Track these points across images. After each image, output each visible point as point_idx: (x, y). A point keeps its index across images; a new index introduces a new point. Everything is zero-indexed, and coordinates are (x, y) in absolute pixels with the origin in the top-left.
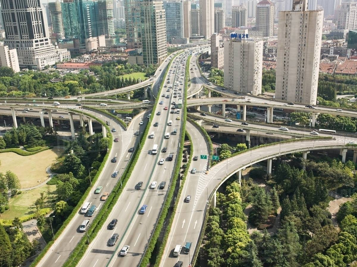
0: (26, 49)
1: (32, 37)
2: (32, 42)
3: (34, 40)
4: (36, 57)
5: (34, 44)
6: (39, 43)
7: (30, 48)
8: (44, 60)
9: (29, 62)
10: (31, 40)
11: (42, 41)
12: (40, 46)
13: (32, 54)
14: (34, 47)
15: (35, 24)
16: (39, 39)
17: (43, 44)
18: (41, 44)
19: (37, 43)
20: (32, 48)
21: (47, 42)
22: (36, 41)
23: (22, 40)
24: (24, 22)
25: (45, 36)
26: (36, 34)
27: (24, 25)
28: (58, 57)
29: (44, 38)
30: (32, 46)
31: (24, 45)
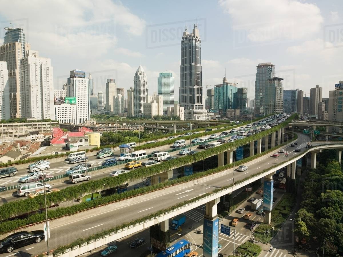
0: (190, 110)
1: (194, 103)
2: (194, 105)
3: (195, 105)
4: (195, 115)
5: (195, 107)
6: (198, 107)
7: (192, 109)
8: (199, 118)
9: (190, 118)
10: (193, 105)
11: (200, 106)
12: (198, 109)
13: (193, 113)
14: (195, 109)
15: (197, 96)
16: (198, 105)
17: (200, 108)
18: (199, 108)
19: (196, 107)
20: (193, 109)
21: (202, 107)
22: (196, 106)
23: (188, 105)
24: (191, 94)
25: (202, 104)
26: (197, 102)
27: (191, 96)
28: (208, 117)
29: (201, 105)
30: (194, 108)
31: (189, 107)
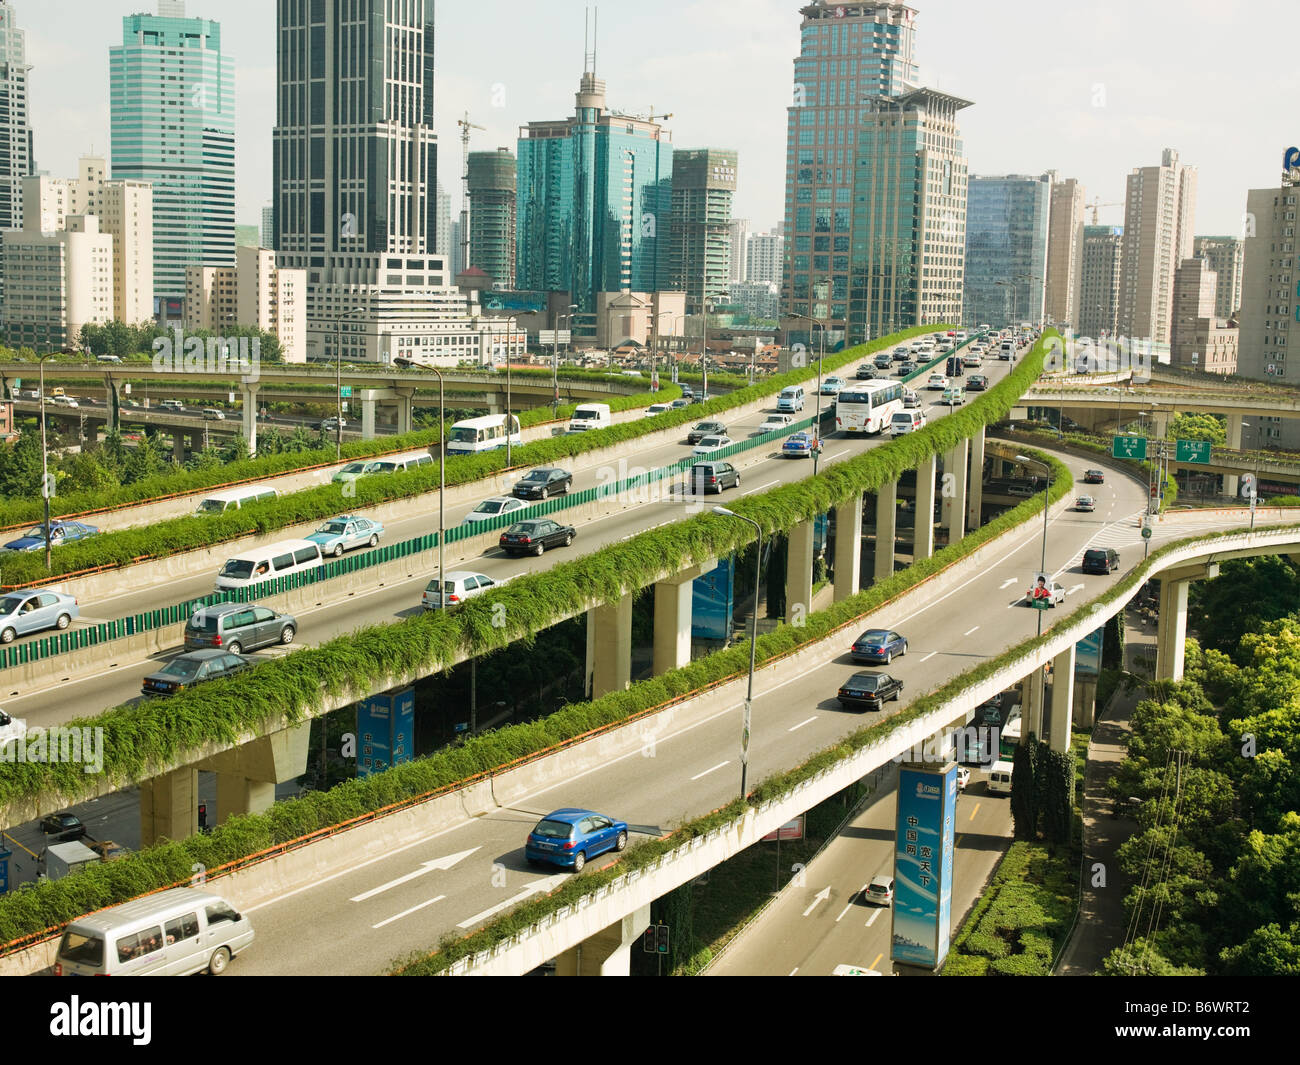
0: (347, 291)
1: (378, 243)
2: (377, 262)
3: (384, 257)
4: (381, 328)
5: (384, 272)
6: (404, 272)
7: (363, 287)
8: (413, 347)
9: (351, 347)
10: (372, 256)
11: (419, 265)
12: (404, 287)
13: (368, 314)
14: (382, 284)
15: (399, 193)
16: (405, 258)
17: (418, 280)
18: (412, 280)
19: (395, 272)
20: (372, 287)
21: (436, 273)
22: (394, 264)
23: (337, 255)
24: (357, 181)
25: (432, 249)
26: (398, 237)
27: (357, 190)
28: (473, 346)
29: (427, 258)
30: (375, 282)
31: (340, 272)
